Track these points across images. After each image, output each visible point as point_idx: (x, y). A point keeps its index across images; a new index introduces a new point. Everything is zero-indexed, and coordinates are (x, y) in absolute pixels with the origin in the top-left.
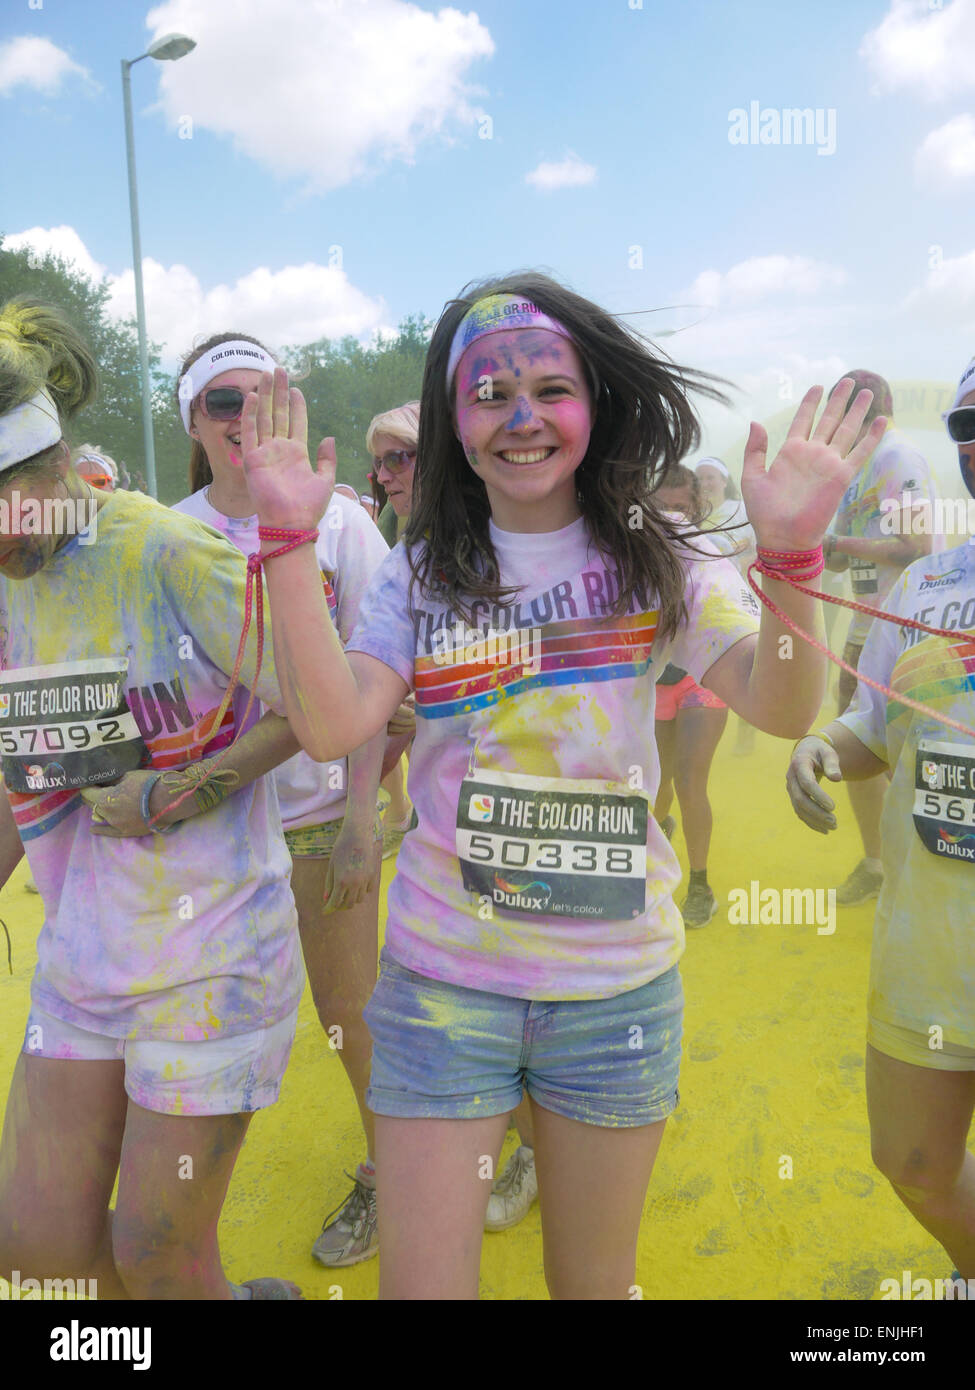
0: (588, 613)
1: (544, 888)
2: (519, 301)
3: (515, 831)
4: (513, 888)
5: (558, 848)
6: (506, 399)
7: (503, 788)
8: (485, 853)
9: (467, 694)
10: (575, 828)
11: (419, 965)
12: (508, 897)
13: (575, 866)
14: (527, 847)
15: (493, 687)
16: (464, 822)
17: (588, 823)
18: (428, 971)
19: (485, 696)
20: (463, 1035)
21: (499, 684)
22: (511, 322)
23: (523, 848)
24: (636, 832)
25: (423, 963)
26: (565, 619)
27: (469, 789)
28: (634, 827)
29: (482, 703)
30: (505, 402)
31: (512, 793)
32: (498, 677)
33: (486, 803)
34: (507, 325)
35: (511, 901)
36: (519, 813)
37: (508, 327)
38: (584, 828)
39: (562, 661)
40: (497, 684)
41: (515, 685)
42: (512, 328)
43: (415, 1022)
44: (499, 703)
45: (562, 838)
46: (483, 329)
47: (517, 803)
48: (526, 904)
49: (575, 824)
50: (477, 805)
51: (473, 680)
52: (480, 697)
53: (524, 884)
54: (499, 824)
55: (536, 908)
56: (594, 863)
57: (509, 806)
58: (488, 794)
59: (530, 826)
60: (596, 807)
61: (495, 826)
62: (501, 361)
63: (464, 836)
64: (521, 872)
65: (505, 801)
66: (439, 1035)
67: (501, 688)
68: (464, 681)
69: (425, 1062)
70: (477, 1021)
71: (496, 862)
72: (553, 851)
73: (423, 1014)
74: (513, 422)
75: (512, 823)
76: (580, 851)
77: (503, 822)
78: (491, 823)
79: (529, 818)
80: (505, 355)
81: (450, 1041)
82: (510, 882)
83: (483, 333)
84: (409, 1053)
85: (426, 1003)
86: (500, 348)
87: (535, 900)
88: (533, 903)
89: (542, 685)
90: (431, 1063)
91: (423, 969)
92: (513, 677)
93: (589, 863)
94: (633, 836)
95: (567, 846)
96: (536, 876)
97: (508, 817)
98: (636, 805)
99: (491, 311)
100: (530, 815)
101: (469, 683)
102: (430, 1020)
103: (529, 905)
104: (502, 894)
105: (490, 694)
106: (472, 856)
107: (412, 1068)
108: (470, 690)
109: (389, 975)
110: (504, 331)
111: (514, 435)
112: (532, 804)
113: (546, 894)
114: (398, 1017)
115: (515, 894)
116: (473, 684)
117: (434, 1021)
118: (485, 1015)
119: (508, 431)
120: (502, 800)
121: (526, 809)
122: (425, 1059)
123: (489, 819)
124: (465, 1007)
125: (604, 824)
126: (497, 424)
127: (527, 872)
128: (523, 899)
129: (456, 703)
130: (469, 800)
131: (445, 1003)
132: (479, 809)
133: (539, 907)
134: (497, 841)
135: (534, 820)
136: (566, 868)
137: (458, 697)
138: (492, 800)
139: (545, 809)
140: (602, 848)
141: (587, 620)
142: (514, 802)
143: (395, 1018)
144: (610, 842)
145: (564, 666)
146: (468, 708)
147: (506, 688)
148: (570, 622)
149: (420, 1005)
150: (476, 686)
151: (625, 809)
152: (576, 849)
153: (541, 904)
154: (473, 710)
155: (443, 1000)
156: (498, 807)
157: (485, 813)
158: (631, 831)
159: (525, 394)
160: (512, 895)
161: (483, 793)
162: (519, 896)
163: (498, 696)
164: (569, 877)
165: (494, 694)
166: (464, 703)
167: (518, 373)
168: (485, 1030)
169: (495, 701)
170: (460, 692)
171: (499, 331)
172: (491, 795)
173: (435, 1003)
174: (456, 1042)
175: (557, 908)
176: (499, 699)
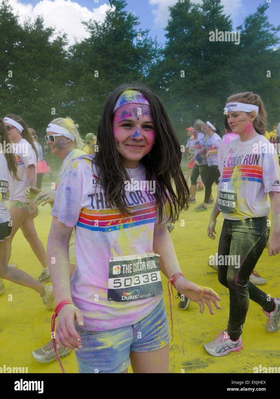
0: (149, 201)
1: (137, 291)
2: (141, 94)
3: (128, 275)
4: (128, 294)
5: (138, 277)
6: (132, 127)
7: (122, 261)
8: (119, 285)
9: (111, 225)
10: (142, 270)
11: (96, 328)
12: (127, 297)
13: (144, 282)
14: (131, 279)
15: (120, 224)
16: (111, 276)
17: (145, 267)
18: (100, 329)
19: (116, 226)
20: (118, 346)
21: (122, 223)
22: (138, 101)
23: (130, 280)
24: (157, 267)
25: (97, 327)
26: (143, 203)
27: (112, 264)
28: (156, 266)
29: (115, 229)
30: (132, 128)
31: (126, 262)
32: (122, 221)
33: (118, 268)
34: (137, 102)
35: (128, 298)
36: (128, 269)
37: (137, 103)
38: (144, 269)
39: (143, 217)
40: (121, 223)
41: (126, 224)
42: (138, 103)
43: (99, 348)
44: (120, 229)
45: (139, 274)
46: (128, 101)
47: (127, 265)
48: (133, 298)
49: (141, 269)
50: (115, 269)
51: (114, 220)
52: (114, 226)
53: (132, 291)
54: (123, 274)
55: (136, 298)
56: (148, 279)
57: (125, 267)
58: (118, 265)
59: (131, 272)
60: (146, 262)
61: (121, 275)
62: (133, 114)
63: (111, 280)
64: (130, 288)
65: (124, 266)
66: (110, 349)
67: (122, 224)
68: (111, 221)
69: (107, 360)
70: (120, 338)
71: (123, 287)
72: (137, 278)
73: (101, 344)
74: (134, 136)
75: (126, 273)
76: (144, 277)
77: (124, 273)
78: (120, 274)
79: (131, 269)
80: (135, 112)
81: (115, 350)
82: (127, 292)
83: (127, 103)
84: (100, 360)
85: (101, 340)
86: (133, 109)
87: (135, 296)
88: (135, 297)
89: (135, 226)
90: (110, 360)
91: (98, 329)
92: (126, 222)
93: (147, 280)
94: (156, 268)
95: (140, 276)
96: (135, 288)
97: (125, 270)
98: (155, 259)
99: (130, 95)
100: (131, 268)
101: (113, 221)
102: (105, 345)
103: (134, 298)
104: (125, 297)
105: (118, 226)
106: (114, 287)
107: (103, 364)
108: (113, 224)
109: (83, 336)
110: (135, 103)
111: (134, 140)
112: (131, 265)
113: (138, 293)
114: (92, 349)
115: (129, 296)
116: (114, 222)
117: (107, 345)
118: (121, 334)
119: (132, 138)
120: (123, 265)
121: (130, 267)
122: (107, 359)
123: (120, 273)
124: (114, 335)
125: (148, 266)
126: (128, 135)
127: (132, 287)
128: (132, 296)
129: (106, 228)
130: (112, 268)
131: (107, 337)
132: (116, 271)
133: (137, 298)
134: (122, 279)
135: (132, 270)
136: (142, 283)
137: (108, 226)
138: (120, 266)
139: (134, 265)
140: (149, 274)
141: (149, 203)
142: (126, 265)
143: (91, 350)
144: (151, 272)
145: (143, 219)
146: (110, 230)
147: (123, 225)
148: (145, 204)
149: (99, 342)
150: (115, 222)
151: (153, 261)
152: (143, 276)
153: (137, 297)
154: (112, 231)
155: (107, 336)
156: (122, 268)
157: (118, 271)
158: (155, 268)
159: (139, 126)
160: (128, 296)
161: (116, 265)
162: (130, 296)
163: (120, 227)
164: (143, 285)
165: (120, 226)
166: (109, 228)
167: (138, 119)
168: (123, 339)
169: (119, 229)
170: (109, 224)
171: (134, 103)
172: (119, 265)
173: (104, 339)
174: (117, 349)
175: (141, 297)
176: (120, 228)
